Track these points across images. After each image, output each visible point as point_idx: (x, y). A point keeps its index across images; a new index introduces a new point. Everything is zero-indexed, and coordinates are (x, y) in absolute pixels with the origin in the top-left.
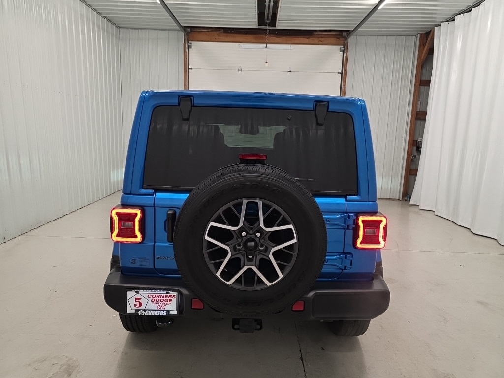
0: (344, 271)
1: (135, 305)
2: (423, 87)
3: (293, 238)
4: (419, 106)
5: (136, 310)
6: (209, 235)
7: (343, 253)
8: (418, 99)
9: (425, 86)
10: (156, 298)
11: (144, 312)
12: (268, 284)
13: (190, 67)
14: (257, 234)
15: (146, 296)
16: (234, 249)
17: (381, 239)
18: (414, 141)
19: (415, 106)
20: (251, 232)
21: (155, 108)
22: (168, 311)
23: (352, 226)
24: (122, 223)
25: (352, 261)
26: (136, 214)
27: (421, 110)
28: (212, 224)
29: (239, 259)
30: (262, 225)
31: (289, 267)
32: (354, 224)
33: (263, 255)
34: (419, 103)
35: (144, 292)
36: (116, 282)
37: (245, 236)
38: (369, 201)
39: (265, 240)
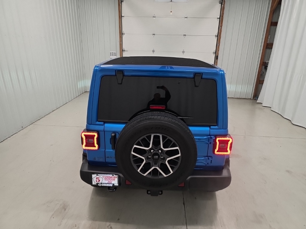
0: (207, 165)
1: (96, 181)
2: (272, 27)
3: (179, 154)
4: (269, 40)
5: (97, 183)
6: (133, 152)
7: (207, 156)
8: (269, 35)
9: (274, 26)
10: (107, 178)
11: (101, 185)
12: (165, 176)
13: (123, 15)
14: (159, 151)
15: (102, 177)
16: (147, 158)
17: (228, 149)
18: (263, 62)
19: (266, 40)
20: (156, 150)
21: (102, 77)
22: (113, 184)
23: (212, 143)
24: (87, 140)
25: (211, 160)
26: (95, 136)
27: (270, 42)
28: (135, 146)
29: (149, 163)
30: (162, 147)
31: (176, 168)
32: (214, 142)
33: (163, 161)
34: (269, 37)
35: (100, 175)
36: (86, 170)
37: (153, 152)
38: (223, 129)
39: (163, 154)
